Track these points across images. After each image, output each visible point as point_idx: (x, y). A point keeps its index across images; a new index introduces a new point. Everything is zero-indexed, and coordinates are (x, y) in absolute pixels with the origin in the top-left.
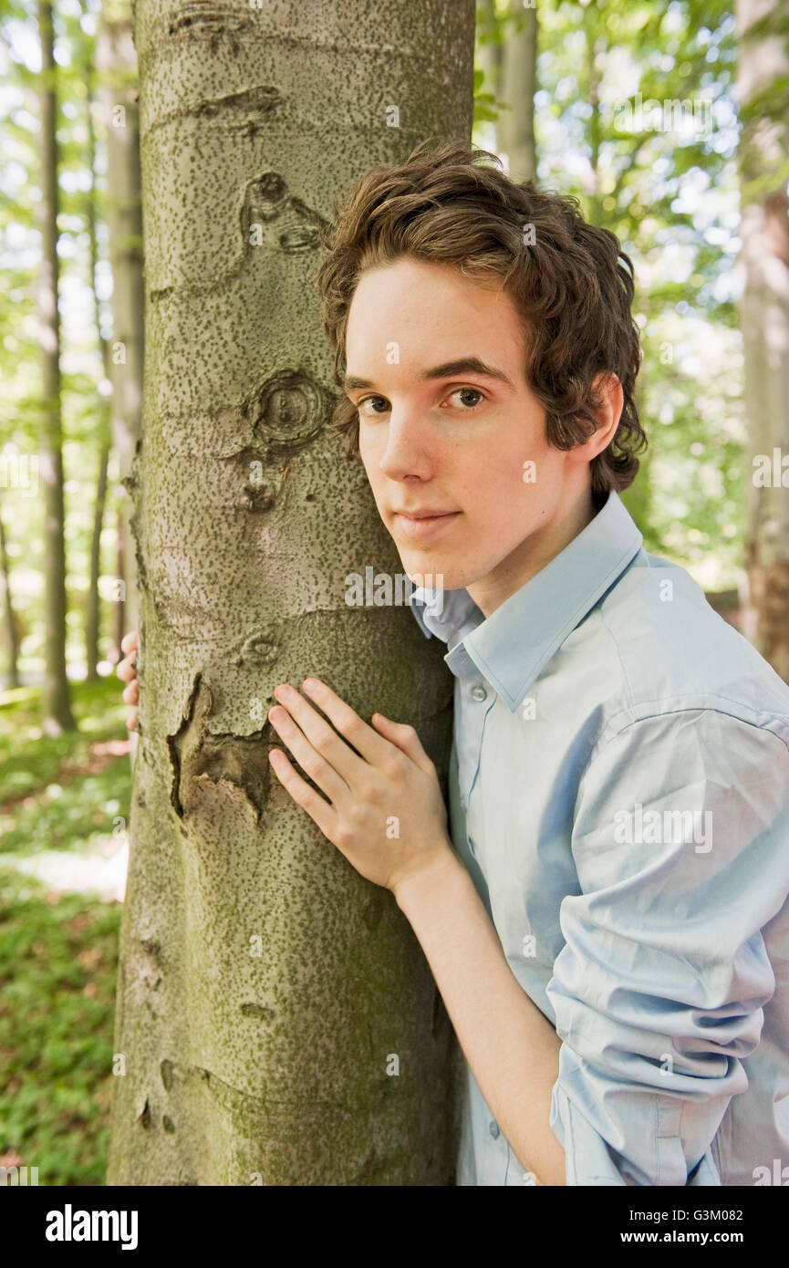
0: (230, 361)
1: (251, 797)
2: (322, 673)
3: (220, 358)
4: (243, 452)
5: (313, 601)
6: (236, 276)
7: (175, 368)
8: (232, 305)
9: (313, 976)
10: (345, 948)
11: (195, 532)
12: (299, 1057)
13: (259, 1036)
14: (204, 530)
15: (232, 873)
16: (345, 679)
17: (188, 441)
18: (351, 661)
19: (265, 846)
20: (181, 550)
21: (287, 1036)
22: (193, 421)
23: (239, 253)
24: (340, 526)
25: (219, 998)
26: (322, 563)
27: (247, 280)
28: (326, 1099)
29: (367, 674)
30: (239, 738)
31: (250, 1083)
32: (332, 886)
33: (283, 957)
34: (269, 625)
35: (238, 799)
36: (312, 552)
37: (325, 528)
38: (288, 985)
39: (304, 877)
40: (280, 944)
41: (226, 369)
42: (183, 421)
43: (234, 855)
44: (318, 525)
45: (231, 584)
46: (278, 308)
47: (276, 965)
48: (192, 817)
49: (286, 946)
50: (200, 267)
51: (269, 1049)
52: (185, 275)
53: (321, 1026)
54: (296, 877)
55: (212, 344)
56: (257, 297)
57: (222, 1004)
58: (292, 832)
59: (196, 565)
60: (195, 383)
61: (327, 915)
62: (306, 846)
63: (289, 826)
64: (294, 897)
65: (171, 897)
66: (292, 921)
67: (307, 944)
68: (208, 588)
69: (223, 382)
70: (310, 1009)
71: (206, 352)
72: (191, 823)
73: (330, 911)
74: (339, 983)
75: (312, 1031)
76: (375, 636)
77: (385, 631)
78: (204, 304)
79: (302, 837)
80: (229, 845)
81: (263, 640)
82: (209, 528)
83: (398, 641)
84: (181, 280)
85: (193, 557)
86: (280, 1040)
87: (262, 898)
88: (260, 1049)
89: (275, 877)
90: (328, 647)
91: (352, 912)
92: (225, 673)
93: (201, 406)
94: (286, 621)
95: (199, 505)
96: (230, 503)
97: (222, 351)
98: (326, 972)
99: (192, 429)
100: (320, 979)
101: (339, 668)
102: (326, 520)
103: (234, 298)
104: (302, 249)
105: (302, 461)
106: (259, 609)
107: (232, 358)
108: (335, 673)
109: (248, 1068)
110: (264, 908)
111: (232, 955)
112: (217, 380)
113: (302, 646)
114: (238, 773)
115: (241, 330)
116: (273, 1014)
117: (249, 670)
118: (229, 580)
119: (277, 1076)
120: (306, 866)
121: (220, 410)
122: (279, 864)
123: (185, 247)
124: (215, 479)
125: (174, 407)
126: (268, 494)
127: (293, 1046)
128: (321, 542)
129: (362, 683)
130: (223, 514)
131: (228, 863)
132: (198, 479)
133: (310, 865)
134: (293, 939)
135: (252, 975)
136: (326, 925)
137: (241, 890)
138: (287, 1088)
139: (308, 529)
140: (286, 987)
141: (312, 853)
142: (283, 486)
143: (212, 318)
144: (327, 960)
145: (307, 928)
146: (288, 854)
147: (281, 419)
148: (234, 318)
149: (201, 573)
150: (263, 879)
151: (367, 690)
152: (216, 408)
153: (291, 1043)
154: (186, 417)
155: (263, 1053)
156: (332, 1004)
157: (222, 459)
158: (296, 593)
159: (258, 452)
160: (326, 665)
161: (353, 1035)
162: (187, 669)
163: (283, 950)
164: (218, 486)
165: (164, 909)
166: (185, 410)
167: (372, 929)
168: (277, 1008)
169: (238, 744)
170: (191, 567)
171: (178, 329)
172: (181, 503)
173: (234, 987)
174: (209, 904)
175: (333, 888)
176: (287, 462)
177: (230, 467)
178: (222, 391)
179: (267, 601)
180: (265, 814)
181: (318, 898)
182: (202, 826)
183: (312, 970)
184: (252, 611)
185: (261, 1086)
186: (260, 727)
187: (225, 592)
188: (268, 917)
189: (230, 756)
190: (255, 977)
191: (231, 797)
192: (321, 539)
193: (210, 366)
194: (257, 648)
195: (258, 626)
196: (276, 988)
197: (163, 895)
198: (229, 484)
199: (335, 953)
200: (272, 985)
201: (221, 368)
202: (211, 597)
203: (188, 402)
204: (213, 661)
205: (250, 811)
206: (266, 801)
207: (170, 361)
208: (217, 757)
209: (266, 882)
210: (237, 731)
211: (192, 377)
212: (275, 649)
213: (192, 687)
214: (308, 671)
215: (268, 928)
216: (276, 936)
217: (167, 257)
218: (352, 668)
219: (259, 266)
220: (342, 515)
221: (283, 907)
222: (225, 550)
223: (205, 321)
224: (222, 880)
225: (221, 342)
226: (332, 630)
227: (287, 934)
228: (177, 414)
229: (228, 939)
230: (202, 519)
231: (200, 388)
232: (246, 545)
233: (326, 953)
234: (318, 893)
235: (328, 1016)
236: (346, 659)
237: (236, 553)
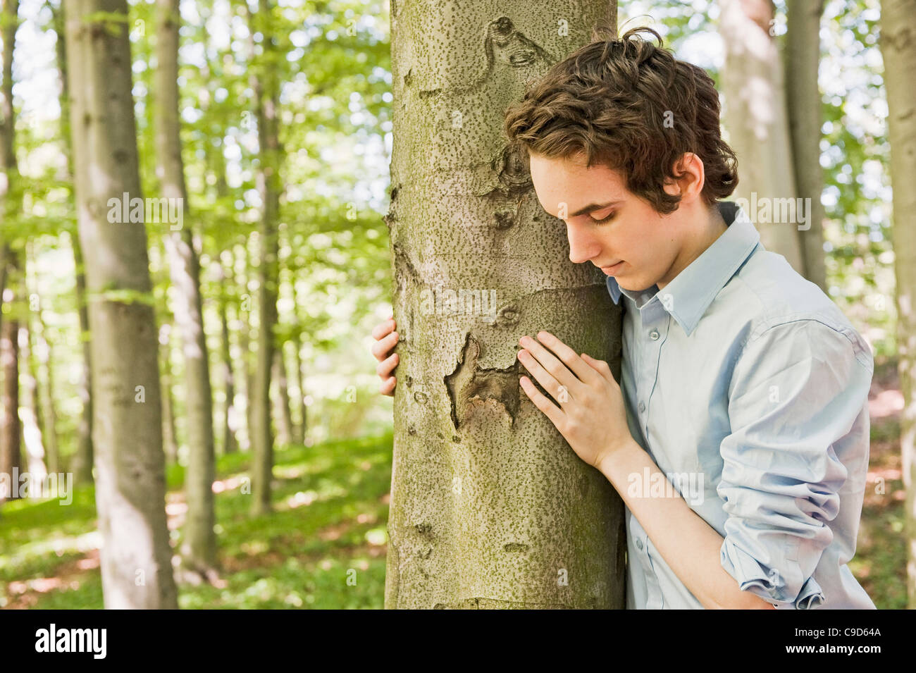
0: (483, 135)
1: (508, 409)
2: (549, 329)
3: (477, 133)
4: (493, 191)
5: (540, 284)
6: (484, 81)
7: (445, 140)
8: (482, 100)
9: (552, 522)
10: (570, 505)
11: (461, 244)
12: (546, 574)
13: (518, 563)
14: (468, 242)
15: (494, 461)
16: (563, 332)
17: (455, 185)
18: (566, 321)
19: (516, 441)
20: (451, 256)
21: (537, 561)
22: (459, 173)
23: (485, 67)
24: (556, 236)
25: (487, 546)
26: (545, 260)
27: (491, 84)
28: (563, 603)
29: (576, 328)
30: (500, 371)
31: (514, 594)
32: (561, 464)
33: (532, 510)
34: (513, 300)
35: (499, 411)
36: (538, 253)
37: (546, 238)
38: (537, 528)
39: (544, 458)
40: (530, 502)
41: (480, 139)
42: (451, 173)
43: (495, 448)
44: (542, 236)
45: (487, 275)
46: (509, 101)
47: (528, 517)
48: (466, 426)
49: (534, 503)
50: (460, 76)
51: (526, 570)
52: (450, 81)
53: (559, 554)
54: (539, 458)
55: (471, 125)
56: (497, 94)
57: (489, 548)
58: (535, 430)
59: (462, 264)
60: (460, 149)
61: (558, 482)
62: (544, 439)
63: (533, 426)
64: (538, 471)
65: (439, 491)
66: (537, 487)
67: (548, 501)
68: (472, 279)
69: (479, 148)
70: (551, 543)
71: (467, 129)
72: (465, 430)
73: (561, 480)
74: (567, 527)
75: (553, 557)
76: (579, 306)
77: (585, 302)
78: (463, 99)
79: (542, 433)
80: (491, 442)
81: (510, 310)
82: (471, 240)
83: (592, 309)
84: (447, 85)
85: (460, 259)
86: (534, 563)
87: (515, 475)
88: (520, 571)
89: (524, 461)
90: (551, 312)
91: (572, 481)
92: (485, 332)
93: (465, 164)
94: (523, 298)
95: (464, 226)
96: (485, 224)
97: (477, 128)
98: (560, 520)
99: (458, 178)
100: (557, 524)
101: (559, 326)
102: (547, 233)
103: (483, 95)
104: (524, 64)
105: (530, 196)
106: (506, 290)
107: (484, 133)
108: (556, 329)
109: (512, 585)
110: (517, 482)
111: (496, 515)
112: (475, 147)
113: (535, 312)
114: (499, 393)
115: (488, 115)
116: (527, 548)
117: (501, 330)
118: (485, 273)
119: (533, 587)
120: (544, 451)
121: (477, 166)
122: (526, 452)
123: (449, 64)
124: (475, 209)
125: (444, 164)
126: (509, 217)
127: (542, 567)
128: (544, 247)
129: (573, 335)
130: (481, 231)
131: (491, 455)
132: (463, 209)
133: (548, 450)
134: (538, 498)
135: (511, 525)
136: (559, 489)
137: (501, 471)
138: (539, 594)
139: (535, 239)
140: (536, 530)
141: (548, 443)
142: (518, 213)
143: (469, 108)
144: (560, 512)
145: (547, 491)
146: (532, 445)
147: (516, 170)
148: (484, 107)
149: (466, 269)
150: (515, 463)
151: (576, 339)
152: (475, 164)
153: (540, 565)
154: (454, 170)
155: (523, 573)
156: (564, 541)
157: (480, 197)
158: (529, 280)
159: (503, 191)
160: (551, 323)
161: (576, 563)
162: (458, 331)
163: (532, 506)
164: (477, 213)
165: (433, 501)
166: (453, 166)
167: (584, 494)
168: (531, 544)
169: (499, 375)
170: (459, 266)
171: (446, 115)
172: (451, 225)
173: (498, 535)
174: (478, 483)
175: (562, 465)
176: (520, 197)
177: (484, 201)
178: (478, 153)
179: (510, 285)
180: (517, 419)
181: (553, 472)
182: (473, 432)
183: (551, 518)
184: (501, 292)
185: (522, 595)
186: (513, 363)
187: (483, 280)
188: (521, 487)
189: (494, 383)
190: (513, 527)
191: (494, 410)
192: (544, 245)
193: (470, 138)
194: (506, 315)
195: (506, 301)
196: (528, 531)
197: (432, 491)
198: (485, 213)
199: (564, 508)
200: (526, 529)
201: (477, 139)
202: (474, 284)
203: (455, 161)
204: (477, 325)
205: (507, 417)
206: (517, 411)
207: (441, 136)
208: (485, 385)
209: (518, 464)
210: (498, 366)
211: (457, 145)
212: (517, 315)
213: (464, 342)
214: (540, 328)
215: (521, 493)
216: (527, 498)
217: (435, 70)
218: (567, 325)
219: (498, 75)
220: (557, 229)
221: (531, 479)
222: (483, 254)
223: (465, 110)
224: (488, 466)
225: (477, 123)
226: (553, 302)
227: (534, 496)
228: (448, 169)
229: (493, 505)
230: (467, 235)
231: (463, 152)
232: (495, 250)
233: (559, 507)
234: (553, 469)
235: (562, 548)
236: (563, 320)
237: (489, 256)
